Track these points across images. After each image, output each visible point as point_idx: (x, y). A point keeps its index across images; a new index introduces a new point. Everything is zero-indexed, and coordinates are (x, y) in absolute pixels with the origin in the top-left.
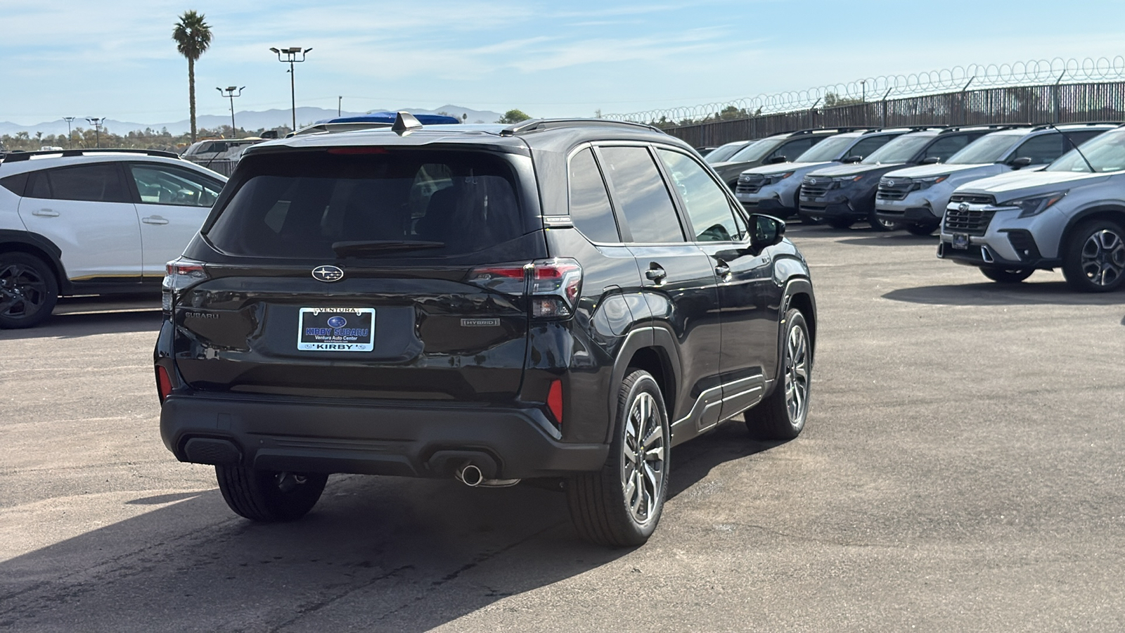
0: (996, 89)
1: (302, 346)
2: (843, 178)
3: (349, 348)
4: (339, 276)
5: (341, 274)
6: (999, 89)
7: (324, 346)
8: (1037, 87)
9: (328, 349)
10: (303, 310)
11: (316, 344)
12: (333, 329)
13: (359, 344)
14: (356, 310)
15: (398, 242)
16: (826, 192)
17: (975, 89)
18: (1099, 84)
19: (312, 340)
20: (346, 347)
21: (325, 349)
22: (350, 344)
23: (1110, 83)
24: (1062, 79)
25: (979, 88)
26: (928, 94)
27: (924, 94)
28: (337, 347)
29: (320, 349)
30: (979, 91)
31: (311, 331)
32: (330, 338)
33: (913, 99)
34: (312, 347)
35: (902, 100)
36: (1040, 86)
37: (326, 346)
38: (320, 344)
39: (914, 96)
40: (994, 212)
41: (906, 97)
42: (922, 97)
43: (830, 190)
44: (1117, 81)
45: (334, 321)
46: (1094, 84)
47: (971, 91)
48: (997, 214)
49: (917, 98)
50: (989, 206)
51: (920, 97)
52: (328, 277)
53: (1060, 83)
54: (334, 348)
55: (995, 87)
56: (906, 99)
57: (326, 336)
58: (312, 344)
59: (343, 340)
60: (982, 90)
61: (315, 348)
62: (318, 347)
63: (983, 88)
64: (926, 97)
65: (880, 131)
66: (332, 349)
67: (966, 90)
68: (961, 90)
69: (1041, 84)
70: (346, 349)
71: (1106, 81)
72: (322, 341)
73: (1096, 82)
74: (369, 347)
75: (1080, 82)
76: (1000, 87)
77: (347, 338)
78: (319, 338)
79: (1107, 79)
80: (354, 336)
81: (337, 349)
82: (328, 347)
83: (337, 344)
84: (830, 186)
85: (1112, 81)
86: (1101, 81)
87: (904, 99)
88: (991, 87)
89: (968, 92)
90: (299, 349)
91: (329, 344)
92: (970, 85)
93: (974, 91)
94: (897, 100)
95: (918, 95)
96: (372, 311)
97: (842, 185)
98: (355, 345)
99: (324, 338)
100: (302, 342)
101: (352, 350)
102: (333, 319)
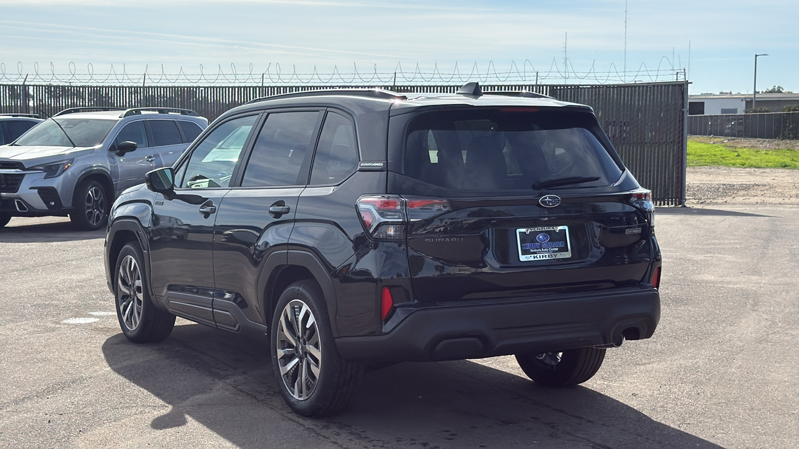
1: (523, 258)
4: (558, 203)
5: (559, 200)
7: (538, 257)
9: (542, 259)
10: (518, 231)
11: (532, 255)
12: (541, 243)
13: (562, 253)
14: (555, 228)
19: (529, 253)
21: (539, 259)
22: (555, 254)
29: (536, 259)
31: (528, 246)
32: (540, 250)
34: (530, 258)
38: (535, 255)
40: (23, 175)
45: (541, 237)
48: (26, 176)
50: (18, 170)
52: (551, 204)
57: (537, 249)
58: (530, 255)
59: (549, 251)
61: (532, 259)
62: (534, 257)
66: (544, 258)
70: (554, 257)
72: (535, 253)
74: (568, 255)
77: (552, 249)
78: (533, 251)
80: (555, 247)
81: (548, 258)
82: (541, 257)
83: (547, 255)
90: (521, 260)
91: (541, 255)
96: (566, 228)
98: (558, 254)
99: (535, 250)
100: (522, 255)
101: (557, 257)
102: (539, 236)
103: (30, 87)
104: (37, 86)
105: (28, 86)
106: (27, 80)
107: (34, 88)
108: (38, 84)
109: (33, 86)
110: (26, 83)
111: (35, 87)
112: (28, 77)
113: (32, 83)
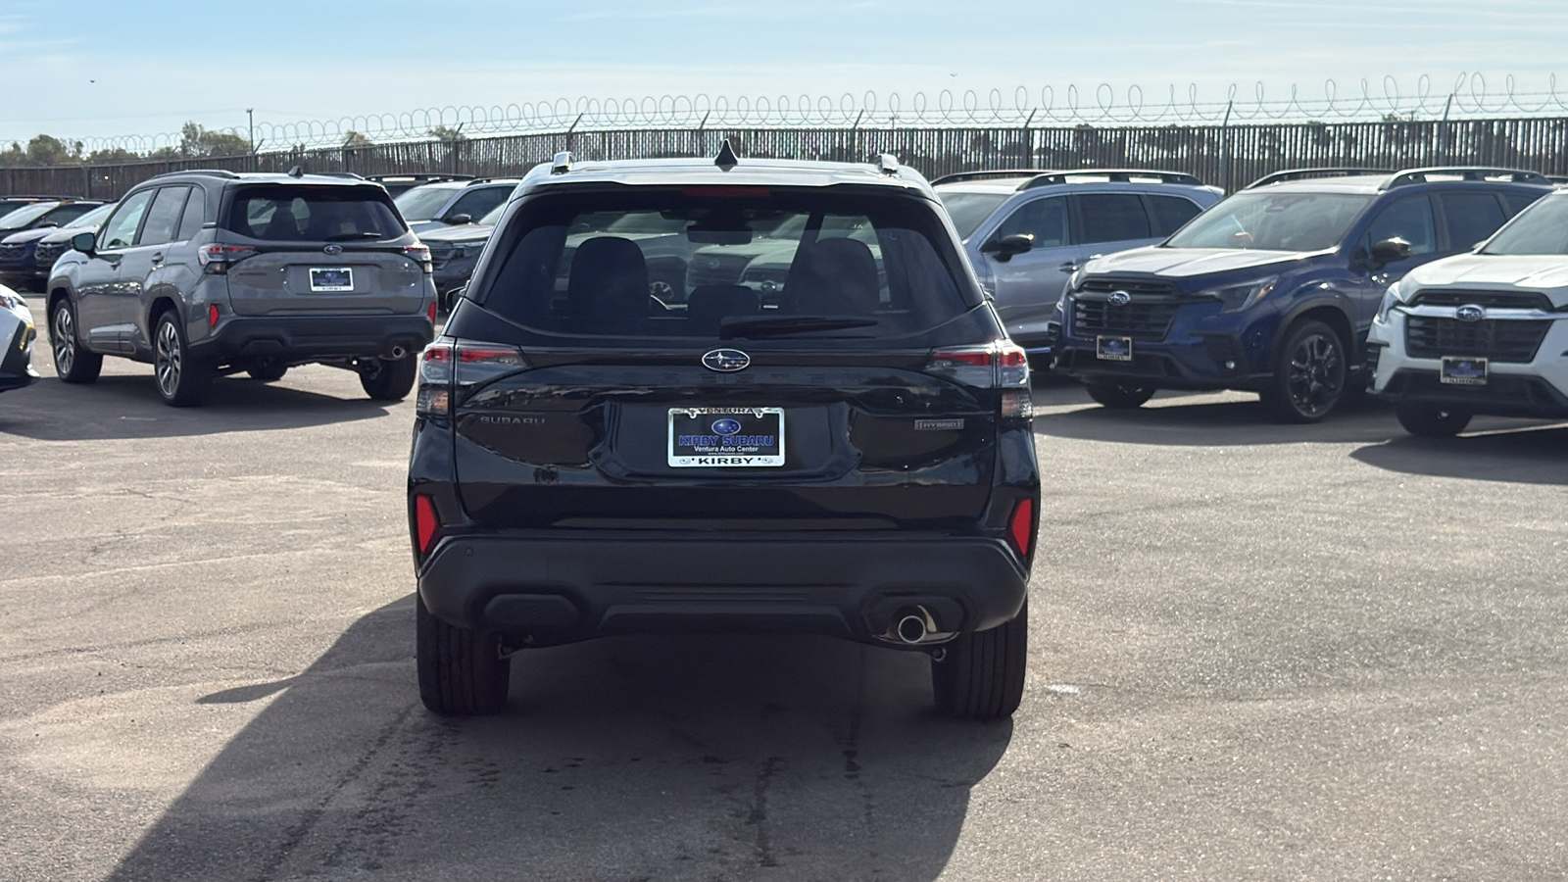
0: (616, 132)
1: (675, 461)
2: (467, 244)
3: (748, 462)
4: (744, 364)
5: (747, 360)
6: (621, 131)
7: (709, 461)
8: (674, 131)
9: (716, 464)
10: (674, 411)
11: (697, 458)
12: (721, 437)
13: (762, 457)
14: (755, 411)
15: (818, 316)
16: (445, 263)
17: (586, 130)
18: (756, 131)
19: (690, 452)
20: (743, 461)
21: (711, 465)
22: (748, 457)
23: (773, 131)
24: (706, 122)
25: (592, 129)
26: (519, 134)
27: (513, 134)
28: (729, 462)
29: (704, 464)
30: (593, 132)
31: (690, 440)
32: (717, 449)
33: (497, 139)
34: (691, 462)
35: (480, 140)
36: (677, 131)
37: (713, 460)
38: (703, 458)
39: (497, 136)
41: (486, 136)
42: (510, 138)
43: (450, 260)
44: (782, 127)
45: (722, 425)
46: (750, 130)
47: (581, 133)
49: (502, 138)
51: (507, 138)
52: (727, 365)
53: (705, 127)
54: (725, 462)
55: (616, 129)
56: (487, 139)
57: (710, 446)
58: (691, 457)
59: (736, 451)
60: (597, 132)
61: (696, 464)
62: (700, 461)
63: (598, 129)
64: (516, 138)
65: (488, 181)
66: (723, 464)
67: (574, 131)
68: (567, 130)
69: (679, 128)
70: (744, 464)
71: (767, 127)
72: (705, 453)
73: (753, 128)
74: (778, 461)
75: (733, 127)
76: (622, 129)
77: (743, 449)
78: (700, 449)
79: (768, 124)
80: (752, 446)
81: (729, 464)
82: (716, 461)
83: (729, 458)
84: (450, 255)
85: (775, 128)
86: (760, 127)
87: (484, 139)
88: (609, 129)
89: (577, 133)
90: (671, 465)
91: (716, 458)
92: (579, 124)
93: (584, 133)
94: (474, 140)
95: (503, 135)
96: (780, 411)
97: (466, 254)
98: (756, 457)
99: (707, 449)
100: (675, 455)
101: (751, 464)
102: (720, 423)
103: (1036, 132)
104: (1046, 129)
105: (1033, 130)
106: (1032, 119)
107: (1042, 134)
108: (1048, 126)
109: (1041, 129)
110: (1030, 126)
111: (1044, 132)
112: (1035, 114)
113: (1040, 126)
